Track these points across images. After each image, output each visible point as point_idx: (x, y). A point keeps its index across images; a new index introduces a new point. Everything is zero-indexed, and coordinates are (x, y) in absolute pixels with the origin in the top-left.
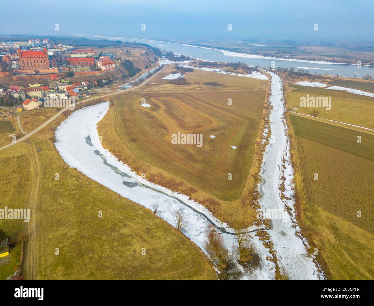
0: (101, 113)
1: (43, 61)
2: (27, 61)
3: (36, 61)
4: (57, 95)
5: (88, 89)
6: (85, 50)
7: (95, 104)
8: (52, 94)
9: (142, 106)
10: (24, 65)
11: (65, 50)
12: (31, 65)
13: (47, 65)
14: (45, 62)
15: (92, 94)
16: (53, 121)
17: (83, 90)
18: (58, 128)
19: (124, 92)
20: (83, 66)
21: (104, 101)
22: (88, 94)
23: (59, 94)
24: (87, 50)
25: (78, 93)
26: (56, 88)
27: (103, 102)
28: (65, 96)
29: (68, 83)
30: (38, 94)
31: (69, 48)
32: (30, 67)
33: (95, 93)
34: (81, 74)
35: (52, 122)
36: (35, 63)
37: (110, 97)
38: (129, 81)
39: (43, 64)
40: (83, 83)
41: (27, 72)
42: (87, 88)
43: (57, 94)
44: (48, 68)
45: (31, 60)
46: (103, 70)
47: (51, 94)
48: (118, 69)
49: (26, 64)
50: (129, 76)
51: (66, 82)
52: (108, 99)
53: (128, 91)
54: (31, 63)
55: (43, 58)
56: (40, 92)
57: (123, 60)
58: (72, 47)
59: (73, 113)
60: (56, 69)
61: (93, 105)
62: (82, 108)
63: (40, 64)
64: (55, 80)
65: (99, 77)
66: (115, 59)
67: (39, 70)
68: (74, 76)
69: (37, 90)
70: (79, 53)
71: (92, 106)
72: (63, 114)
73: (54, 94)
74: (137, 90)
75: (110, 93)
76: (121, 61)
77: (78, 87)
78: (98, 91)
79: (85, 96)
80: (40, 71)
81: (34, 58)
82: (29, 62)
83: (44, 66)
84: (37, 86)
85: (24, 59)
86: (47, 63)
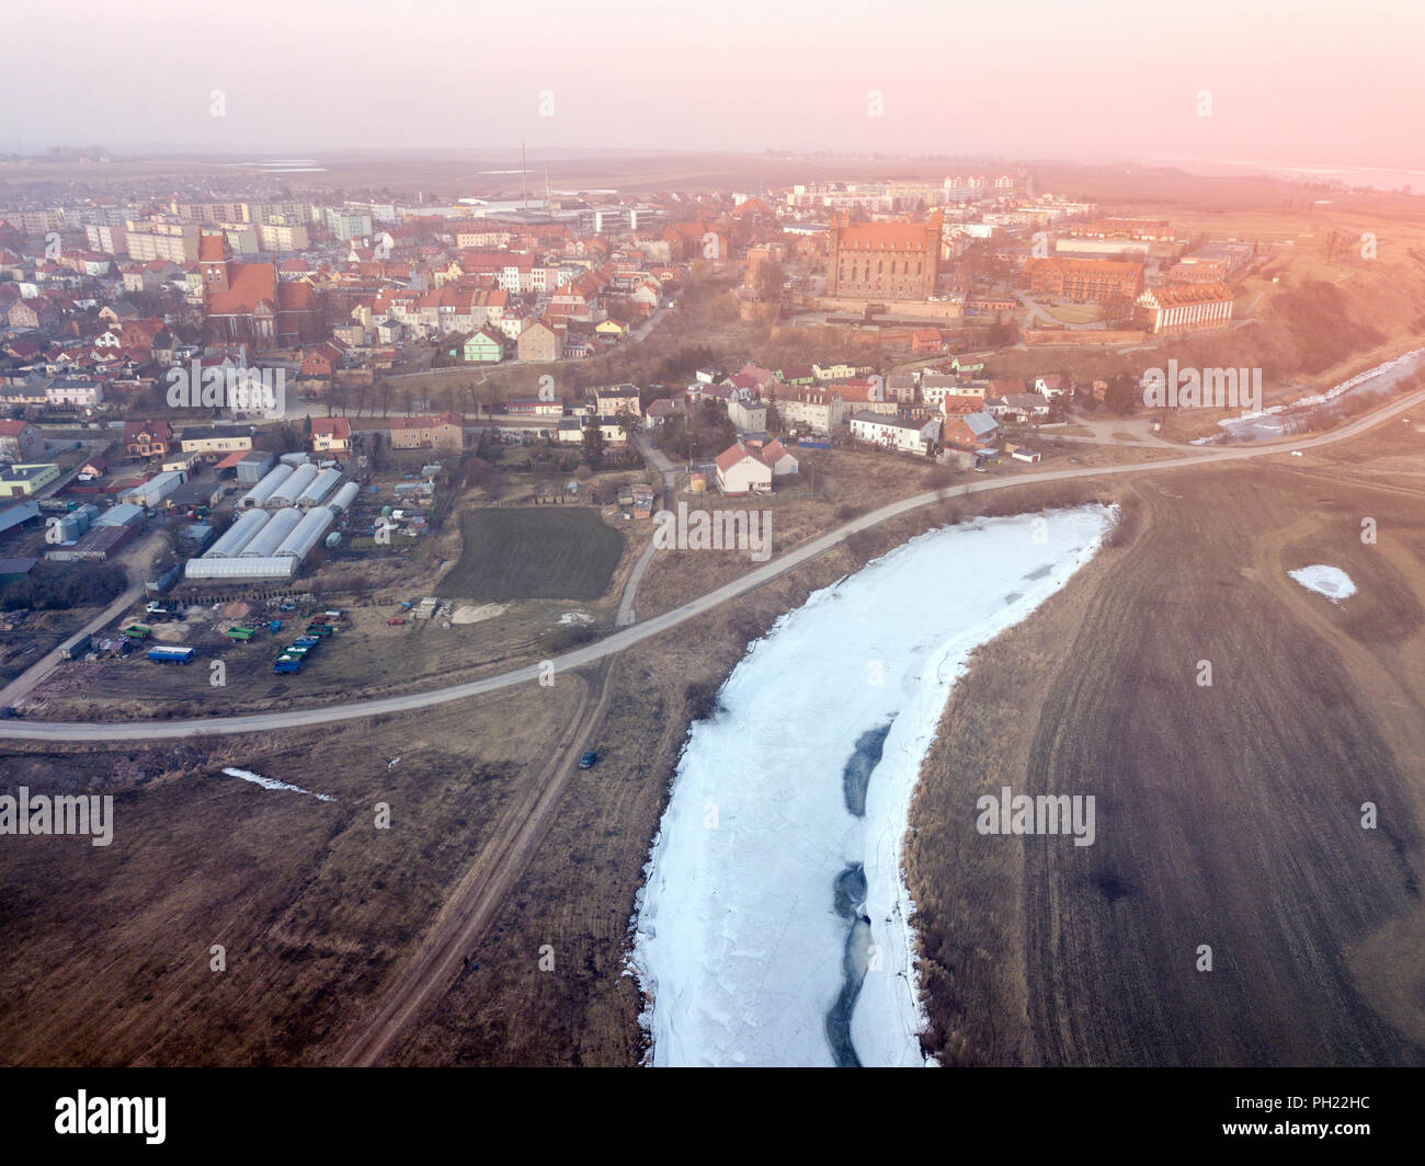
0: (1043, 572)
1: (913, 267)
2: (855, 262)
3: (887, 265)
4: (890, 432)
5: (1050, 418)
6: (1133, 224)
7: (1041, 510)
8: (872, 424)
9: (1295, 583)
10: (842, 278)
11: (1052, 218)
12: (867, 278)
13: (923, 284)
14: (919, 273)
15: (1053, 450)
16: (781, 576)
17: (1023, 419)
18: (783, 620)
19: (1225, 462)
20: (1085, 296)
21: (1096, 502)
22: (1030, 446)
23: (896, 430)
24: (1140, 224)
25: (988, 435)
26: (908, 392)
27: (1087, 507)
28: (922, 440)
29: (974, 375)
30: (818, 414)
31: (1070, 211)
32: (859, 287)
33: (1074, 446)
34: (1047, 339)
35: (771, 580)
36: (880, 271)
37: (1133, 484)
38: (1287, 398)
39: (913, 278)
40: (1039, 383)
41: (840, 309)
42: (1046, 410)
43: (890, 428)
44: (925, 295)
45: (868, 262)
46: (1161, 329)
47: (867, 424)
48: (1246, 327)
49: (848, 275)
50: (1301, 369)
51: (966, 368)
52: (1117, 492)
53: (1254, 460)
54: (867, 270)
55: (916, 252)
56: (825, 410)
57: (1295, 281)
58: (1085, 207)
59: (907, 542)
60: (955, 304)
61: (1025, 516)
62: (966, 524)
63: (899, 278)
64: (926, 354)
65: (1129, 358)
66: (1255, 271)
67: (887, 304)
68: (1013, 344)
69: (818, 400)
70: (1102, 236)
71: (1018, 517)
72: (850, 545)
73: (877, 425)
74: (1311, 463)
75: (1151, 455)
76: (1282, 284)
77: (1004, 399)
78: (1093, 436)
79: (1015, 455)
80: (890, 307)
81: (880, 254)
82: (861, 266)
83: (911, 289)
84: (842, 375)
85: (844, 255)
86: (926, 278)
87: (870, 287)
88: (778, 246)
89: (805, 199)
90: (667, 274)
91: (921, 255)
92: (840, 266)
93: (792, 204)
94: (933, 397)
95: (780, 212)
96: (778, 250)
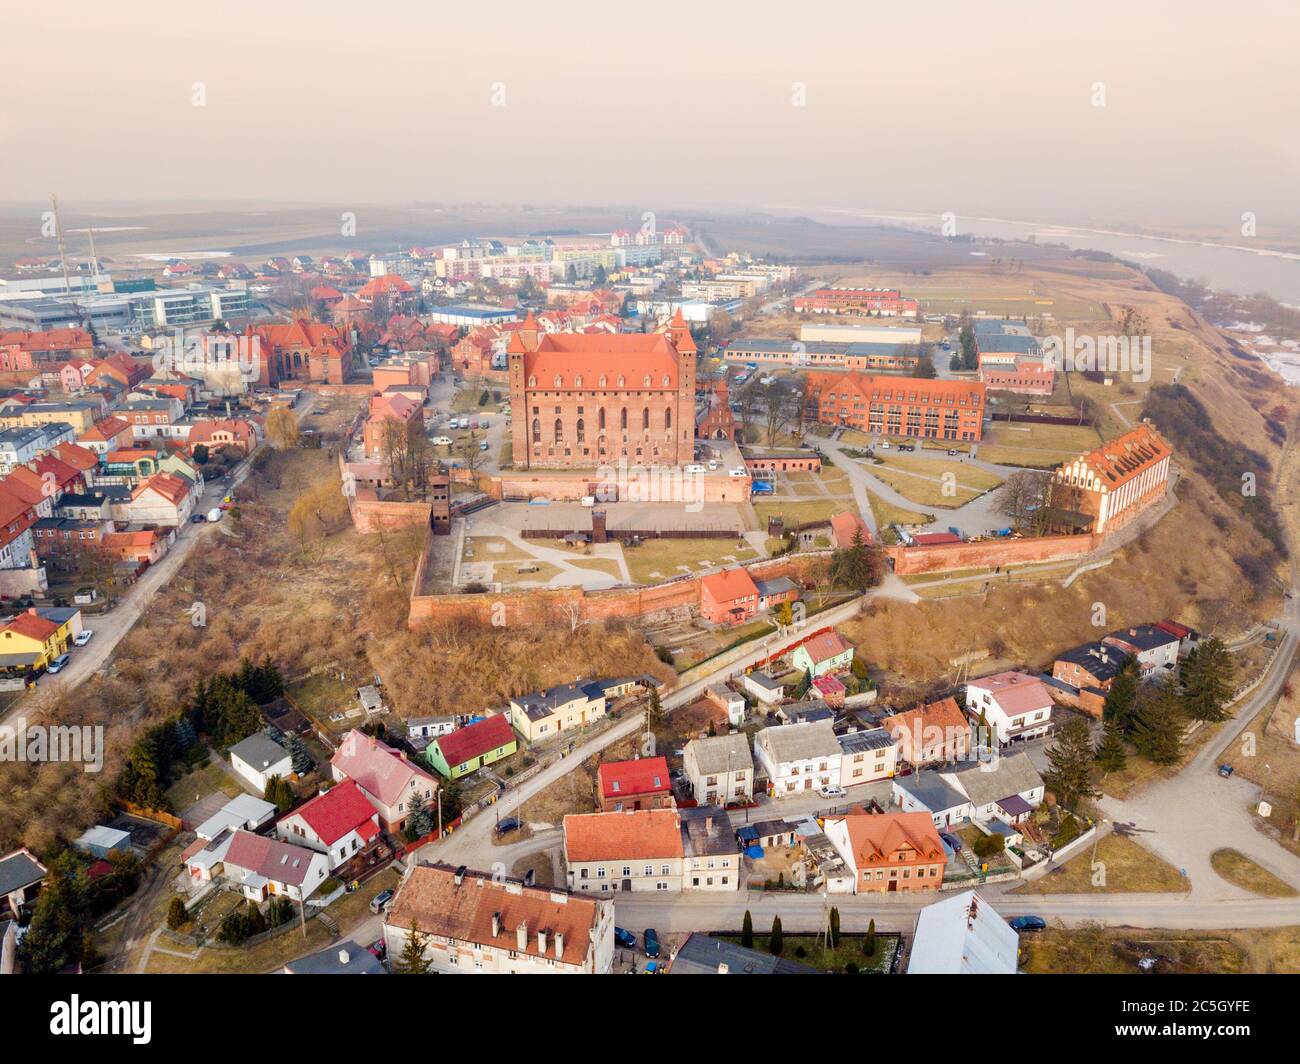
1: (658, 416)
2: (558, 410)
3: (613, 415)
10: (537, 437)
12: (580, 437)
13: (676, 443)
14: (668, 425)
24: (874, 296)
32: (567, 452)
36: (602, 425)
39: (658, 433)
44: (681, 463)
45: (580, 410)
46: (1106, 524)
49: (547, 433)
54: (580, 425)
58: (788, 271)
63: (635, 434)
76: (1119, 386)
81: (600, 397)
82: (569, 419)
83: (656, 453)
84: (578, 720)
85: (535, 400)
86: (681, 434)
87: (586, 451)
88: (422, 358)
89: (458, 267)
90: (222, 433)
91: (669, 397)
92: (532, 417)
93: (443, 275)
94: (792, 779)
95: (427, 286)
96: (424, 365)
